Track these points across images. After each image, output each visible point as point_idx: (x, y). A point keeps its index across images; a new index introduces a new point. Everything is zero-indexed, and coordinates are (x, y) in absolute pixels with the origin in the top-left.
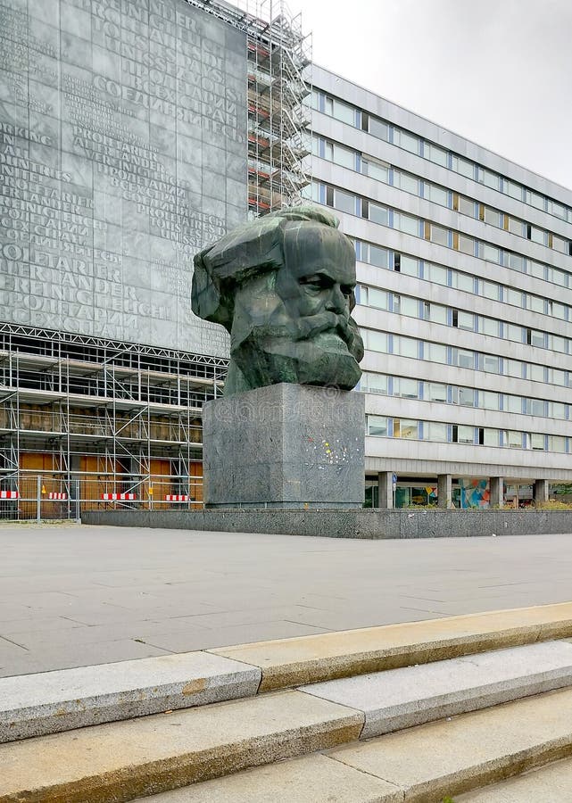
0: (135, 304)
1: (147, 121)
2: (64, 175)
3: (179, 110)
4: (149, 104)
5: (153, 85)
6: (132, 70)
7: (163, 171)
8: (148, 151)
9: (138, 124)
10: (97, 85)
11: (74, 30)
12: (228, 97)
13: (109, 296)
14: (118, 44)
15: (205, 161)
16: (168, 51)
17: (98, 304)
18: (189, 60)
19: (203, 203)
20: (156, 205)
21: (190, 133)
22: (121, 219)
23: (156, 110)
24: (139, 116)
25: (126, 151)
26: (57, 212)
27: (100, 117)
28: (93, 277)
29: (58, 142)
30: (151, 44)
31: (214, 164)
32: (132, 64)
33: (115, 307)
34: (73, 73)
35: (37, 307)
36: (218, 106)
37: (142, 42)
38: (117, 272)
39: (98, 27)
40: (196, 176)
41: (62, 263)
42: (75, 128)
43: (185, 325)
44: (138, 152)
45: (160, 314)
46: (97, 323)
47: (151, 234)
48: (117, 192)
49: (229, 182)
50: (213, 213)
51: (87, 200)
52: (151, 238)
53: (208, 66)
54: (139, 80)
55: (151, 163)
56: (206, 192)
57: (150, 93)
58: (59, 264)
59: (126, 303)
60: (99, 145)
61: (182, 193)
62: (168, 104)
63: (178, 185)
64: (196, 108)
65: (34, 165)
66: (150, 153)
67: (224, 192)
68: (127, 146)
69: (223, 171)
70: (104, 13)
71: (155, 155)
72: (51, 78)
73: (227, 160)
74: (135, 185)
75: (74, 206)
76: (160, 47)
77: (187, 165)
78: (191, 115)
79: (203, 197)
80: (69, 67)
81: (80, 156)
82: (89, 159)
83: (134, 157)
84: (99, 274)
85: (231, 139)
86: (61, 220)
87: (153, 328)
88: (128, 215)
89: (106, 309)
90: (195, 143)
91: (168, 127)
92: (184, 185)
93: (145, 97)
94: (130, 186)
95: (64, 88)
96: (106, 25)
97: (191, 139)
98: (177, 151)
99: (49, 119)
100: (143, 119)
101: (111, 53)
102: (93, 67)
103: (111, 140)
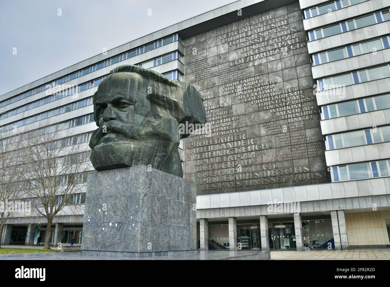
0: (253, 147)
2: (220, 105)
3: (268, 53)
4: (253, 58)
5: (254, 50)
6: (245, 51)
7: (262, 82)
8: (254, 77)
9: (249, 69)
10: (231, 65)
11: (222, 52)
12: (292, 32)
13: (241, 147)
14: (238, 45)
15: (283, 66)
16: (260, 34)
17: (236, 152)
18: (270, 31)
19: (285, 85)
20: (260, 97)
21: (274, 59)
22: (244, 111)
23: (257, 59)
24: (249, 66)
25: (245, 82)
26: (218, 120)
27: (233, 76)
28: (233, 141)
29: (218, 94)
30: (252, 36)
31: (289, 65)
32: (245, 48)
33: (244, 151)
34: (222, 67)
35: (211, 162)
36: (287, 39)
37: (248, 38)
38: (244, 135)
39: (231, 45)
40: (279, 75)
41: (221, 140)
42: (224, 86)
43: (281, 147)
44: (250, 80)
45: (266, 147)
46: (236, 161)
47: (259, 111)
48: (242, 101)
49: (298, 69)
50: (291, 86)
51: (230, 111)
52: (259, 113)
53: (280, 26)
54: (248, 52)
55: (257, 81)
56: (286, 79)
57: (254, 54)
58: (219, 141)
59: (249, 147)
60: (233, 87)
61: (272, 86)
62: (262, 53)
63: (271, 83)
64: (276, 47)
65: (209, 107)
66: (256, 77)
67: (296, 74)
68: (245, 80)
69: (294, 65)
70: (232, 39)
71: (258, 77)
72: (215, 73)
73: (295, 59)
74: (250, 94)
75: (224, 115)
76: (256, 35)
77: (274, 73)
78: (273, 51)
79: (284, 82)
80: (221, 66)
81: (226, 95)
82: (229, 94)
83: (248, 83)
84: (236, 139)
85: (296, 49)
86: (220, 123)
87: (263, 155)
88: (247, 108)
89: (240, 154)
90: (277, 61)
91: (263, 63)
92: (273, 82)
93: (251, 57)
94: (248, 95)
95: (219, 74)
96: (234, 43)
97: (275, 61)
98: (268, 69)
99: (214, 88)
100: (251, 66)
101: (236, 50)
102: (230, 60)
103: (238, 82)
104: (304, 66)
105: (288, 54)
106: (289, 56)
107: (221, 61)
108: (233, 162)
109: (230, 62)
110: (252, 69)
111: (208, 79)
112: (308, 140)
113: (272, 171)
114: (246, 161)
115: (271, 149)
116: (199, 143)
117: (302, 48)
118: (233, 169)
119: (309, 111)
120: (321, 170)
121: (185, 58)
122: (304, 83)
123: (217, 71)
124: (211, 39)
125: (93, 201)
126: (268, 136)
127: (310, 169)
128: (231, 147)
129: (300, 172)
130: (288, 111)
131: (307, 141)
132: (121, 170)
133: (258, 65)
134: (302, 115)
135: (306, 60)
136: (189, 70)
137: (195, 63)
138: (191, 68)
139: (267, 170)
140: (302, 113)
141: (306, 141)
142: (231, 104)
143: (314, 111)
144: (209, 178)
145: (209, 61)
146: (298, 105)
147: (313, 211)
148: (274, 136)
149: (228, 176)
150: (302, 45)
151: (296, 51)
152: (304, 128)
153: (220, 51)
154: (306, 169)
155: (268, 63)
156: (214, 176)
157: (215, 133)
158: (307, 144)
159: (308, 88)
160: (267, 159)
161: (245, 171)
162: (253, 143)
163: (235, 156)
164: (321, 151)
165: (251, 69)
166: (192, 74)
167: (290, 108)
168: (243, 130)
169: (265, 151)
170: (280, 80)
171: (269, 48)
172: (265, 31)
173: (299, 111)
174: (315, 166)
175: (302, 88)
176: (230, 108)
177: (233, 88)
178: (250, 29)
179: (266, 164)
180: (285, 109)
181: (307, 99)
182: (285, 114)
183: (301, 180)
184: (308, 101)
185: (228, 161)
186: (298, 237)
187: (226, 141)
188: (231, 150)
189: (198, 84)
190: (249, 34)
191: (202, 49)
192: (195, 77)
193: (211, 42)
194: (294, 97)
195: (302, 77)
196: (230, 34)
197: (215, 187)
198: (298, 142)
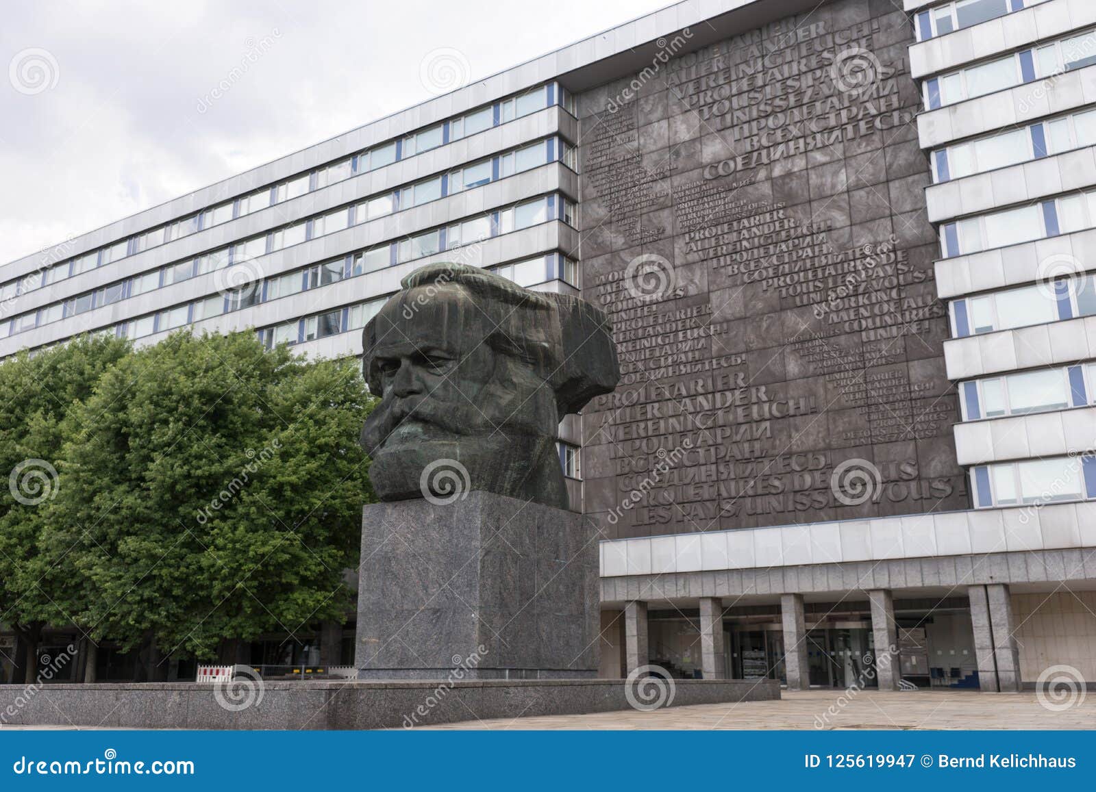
0: (766, 407)
2: (678, 292)
3: (809, 140)
4: (769, 157)
5: (772, 132)
6: (747, 134)
7: (792, 225)
8: (771, 212)
9: (757, 189)
10: (707, 176)
11: (682, 138)
12: (881, 77)
13: (733, 408)
14: (728, 117)
15: (853, 179)
16: (789, 82)
17: (721, 422)
18: (818, 73)
19: (855, 234)
20: (787, 271)
21: (827, 159)
22: (743, 309)
23: (778, 160)
24: (758, 179)
25: (744, 228)
26: (672, 335)
27: (713, 208)
28: (713, 393)
29: (671, 260)
30: (768, 89)
31: (867, 175)
32: (746, 126)
33: (741, 420)
34: (683, 181)
35: (654, 449)
36: (865, 98)
37: (757, 95)
38: (741, 375)
39: (706, 115)
40: (839, 206)
41: (679, 389)
42: (687, 236)
43: (841, 411)
44: (759, 221)
45: (801, 408)
46: (720, 447)
47: (782, 310)
48: (736, 281)
49: (895, 187)
50: (872, 239)
51: (703, 307)
52: (783, 315)
54: (756, 139)
55: (777, 224)
56: (858, 218)
57: (771, 144)
58: (676, 392)
59: (755, 408)
60: (713, 239)
61: (821, 238)
62: (793, 142)
63: (815, 230)
64: (832, 122)
66: (775, 213)
67: (887, 204)
68: (745, 221)
69: (882, 177)
70: (711, 96)
71: (781, 212)
72: (662, 199)
73: (887, 159)
74: (757, 261)
75: (688, 320)
76: (778, 85)
77: (826, 200)
78: (826, 135)
79: (853, 227)
80: (678, 178)
81: (694, 263)
82: (703, 261)
83: (754, 229)
84: (720, 386)
85: (891, 128)
86: (676, 342)
87: (792, 430)
88: (751, 300)
89: (730, 426)
90: (835, 166)
91: (796, 169)
92: (823, 227)
93: (764, 152)
94: (752, 265)
95: (674, 201)
96: (715, 109)
97: (829, 165)
98: (811, 190)
99: (661, 242)
100: (764, 179)
101: (722, 132)
102: (703, 161)
103: (726, 226)
104: (910, 179)
105: (867, 145)
106: (869, 148)
107: (680, 164)
108: (712, 449)
109: (703, 167)
110: (766, 189)
111: (644, 217)
112: (915, 391)
113: (817, 475)
114: (746, 445)
115: (815, 415)
116: (622, 395)
117: (906, 127)
118: (714, 467)
119: (920, 311)
120: (948, 475)
121: (580, 152)
122: (910, 229)
123: (668, 195)
124: (651, 98)
125: (377, 567)
126: (805, 380)
127: (919, 470)
128: (706, 409)
129: (892, 479)
130: (862, 310)
131: (913, 394)
133: (781, 176)
134: (900, 321)
135: (918, 161)
136: (592, 190)
137: (607, 169)
138: (597, 183)
139: (802, 471)
140: (899, 315)
141: (910, 392)
142: (706, 290)
143: (935, 309)
145: (647, 164)
146: (890, 293)
147: (920, 585)
148: (821, 380)
149: (698, 485)
150: (907, 118)
151: (890, 133)
152: (904, 359)
153: (676, 132)
154: (909, 470)
155: (810, 172)
156: (661, 487)
157: (663, 370)
158: (913, 402)
159: (920, 244)
160: (802, 442)
161: (744, 472)
162: (764, 398)
163: (719, 431)
164: (950, 421)
165: (763, 189)
166: (600, 200)
167: (867, 302)
168: (739, 361)
169: (798, 420)
170: (843, 220)
171: (814, 126)
172: (803, 73)
173: (892, 309)
174: (933, 464)
175: (903, 244)
176: (703, 299)
178: (760, 69)
179: (799, 454)
180: (853, 305)
181: (916, 274)
182: (852, 317)
183: (894, 499)
184: (917, 280)
185: (700, 447)
187: (693, 392)
188: (707, 417)
189: (618, 231)
190: (760, 83)
191: (627, 126)
192: (608, 209)
193: (653, 105)
194: (879, 269)
195: (905, 210)
196: (704, 81)
197: (666, 516)
198: (888, 397)
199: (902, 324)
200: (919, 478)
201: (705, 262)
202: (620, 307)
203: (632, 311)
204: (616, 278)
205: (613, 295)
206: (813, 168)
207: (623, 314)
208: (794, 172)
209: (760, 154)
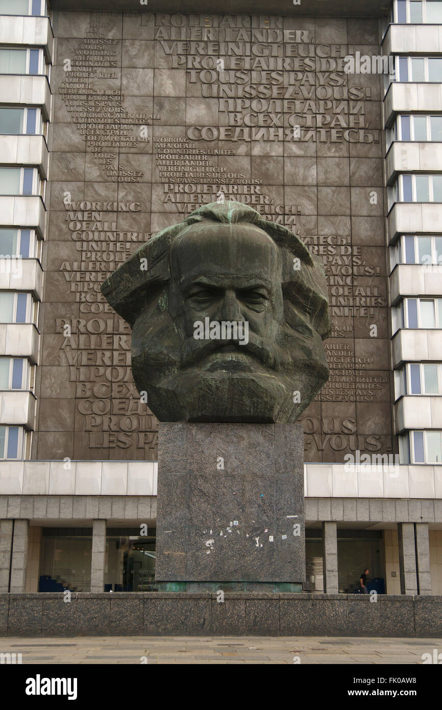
1: (249, 155)
3: (288, 132)
4: (250, 136)
5: (255, 115)
6: (231, 108)
7: (267, 202)
8: (249, 185)
9: (237, 161)
10: (191, 136)
11: (167, 92)
12: (352, 97)
14: (215, 87)
15: (322, 177)
16: (274, 75)
18: (300, 75)
19: (320, 225)
21: (301, 153)
23: (258, 141)
24: (238, 153)
25: (223, 193)
27: (194, 167)
29: (148, 204)
30: (254, 74)
31: (334, 177)
32: (231, 101)
34: (165, 133)
35: (119, 378)
36: (338, 111)
37: (243, 76)
39: (193, 79)
40: (309, 196)
42: (166, 186)
44: (237, 190)
49: (355, 192)
50: (334, 232)
53: (325, 72)
54: (239, 115)
55: (253, 197)
56: (323, 211)
57: (253, 125)
60: (192, 196)
61: (291, 219)
62: (273, 129)
63: (287, 212)
64: (309, 123)
65: (121, 235)
66: (252, 187)
67: (348, 205)
68: (224, 187)
69: (346, 181)
70: (200, 62)
71: (258, 188)
72: (142, 145)
73: (351, 168)
76: (264, 73)
77: (298, 188)
78: (302, 132)
79: (319, 217)
80: (161, 129)
81: (171, 213)
82: (180, 213)
85: (356, 142)
90: (309, 161)
91: (273, 154)
92: (294, 211)
93: (246, 130)
95: (155, 150)
96: (203, 74)
97: (302, 159)
98: (285, 175)
99: (138, 185)
100: (244, 154)
101: (207, 99)
102: (187, 121)
103: (205, 186)
105: (336, 151)
106: (337, 155)
107: (164, 116)
109: (188, 126)
110: (245, 163)
111: (122, 156)
112: (358, 363)
116: (87, 322)
117: (369, 145)
119: (368, 299)
120: (379, 433)
122: (364, 230)
123: (148, 142)
124: (137, 43)
127: (356, 426)
129: (335, 431)
131: (357, 366)
132: (250, 426)
133: (259, 156)
134: (351, 304)
135: (375, 177)
136: (66, 113)
137: (84, 97)
138: (72, 109)
140: (351, 299)
141: (355, 363)
143: (379, 300)
144: (110, 418)
145: (128, 105)
146: (346, 279)
147: (367, 520)
150: (370, 138)
151: (356, 147)
152: (352, 335)
153: (162, 85)
154: (350, 426)
155: (285, 159)
156: (124, 415)
158: (357, 371)
159: (372, 244)
164: (383, 391)
165: (243, 163)
166: (74, 126)
170: (311, 209)
171: (292, 120)
172: (286, 71)
173: (346, 293)
174: (369, 423)
175: (358, 242)
177: (192, 201)
178: (248, 53)
181: (366, 269)
183: (335, 448)
184: (367, 274)
186: (332, 574)
189: (92, 162)
190: (247, 66)
191: (110, 62)
192: (84, 138)
193: (139, 51)
194: (338, 258)
195: (362, 214)
196: (193, 45)
197: (127, 442)
198: (337, 364)
199: (353, 307)
200: (356, 434)
201: (182, 215)
202: (91, 237)
203: (104, 244)
204: (89, 207)
205: (84, 223)
206: (289, 157)
207: (94, 244)
208: (272, 156)
209: (242, 130)
